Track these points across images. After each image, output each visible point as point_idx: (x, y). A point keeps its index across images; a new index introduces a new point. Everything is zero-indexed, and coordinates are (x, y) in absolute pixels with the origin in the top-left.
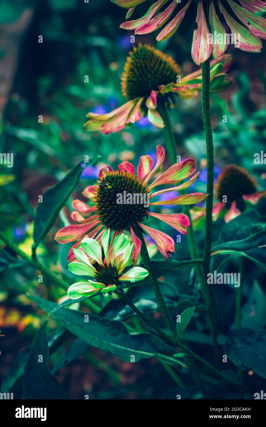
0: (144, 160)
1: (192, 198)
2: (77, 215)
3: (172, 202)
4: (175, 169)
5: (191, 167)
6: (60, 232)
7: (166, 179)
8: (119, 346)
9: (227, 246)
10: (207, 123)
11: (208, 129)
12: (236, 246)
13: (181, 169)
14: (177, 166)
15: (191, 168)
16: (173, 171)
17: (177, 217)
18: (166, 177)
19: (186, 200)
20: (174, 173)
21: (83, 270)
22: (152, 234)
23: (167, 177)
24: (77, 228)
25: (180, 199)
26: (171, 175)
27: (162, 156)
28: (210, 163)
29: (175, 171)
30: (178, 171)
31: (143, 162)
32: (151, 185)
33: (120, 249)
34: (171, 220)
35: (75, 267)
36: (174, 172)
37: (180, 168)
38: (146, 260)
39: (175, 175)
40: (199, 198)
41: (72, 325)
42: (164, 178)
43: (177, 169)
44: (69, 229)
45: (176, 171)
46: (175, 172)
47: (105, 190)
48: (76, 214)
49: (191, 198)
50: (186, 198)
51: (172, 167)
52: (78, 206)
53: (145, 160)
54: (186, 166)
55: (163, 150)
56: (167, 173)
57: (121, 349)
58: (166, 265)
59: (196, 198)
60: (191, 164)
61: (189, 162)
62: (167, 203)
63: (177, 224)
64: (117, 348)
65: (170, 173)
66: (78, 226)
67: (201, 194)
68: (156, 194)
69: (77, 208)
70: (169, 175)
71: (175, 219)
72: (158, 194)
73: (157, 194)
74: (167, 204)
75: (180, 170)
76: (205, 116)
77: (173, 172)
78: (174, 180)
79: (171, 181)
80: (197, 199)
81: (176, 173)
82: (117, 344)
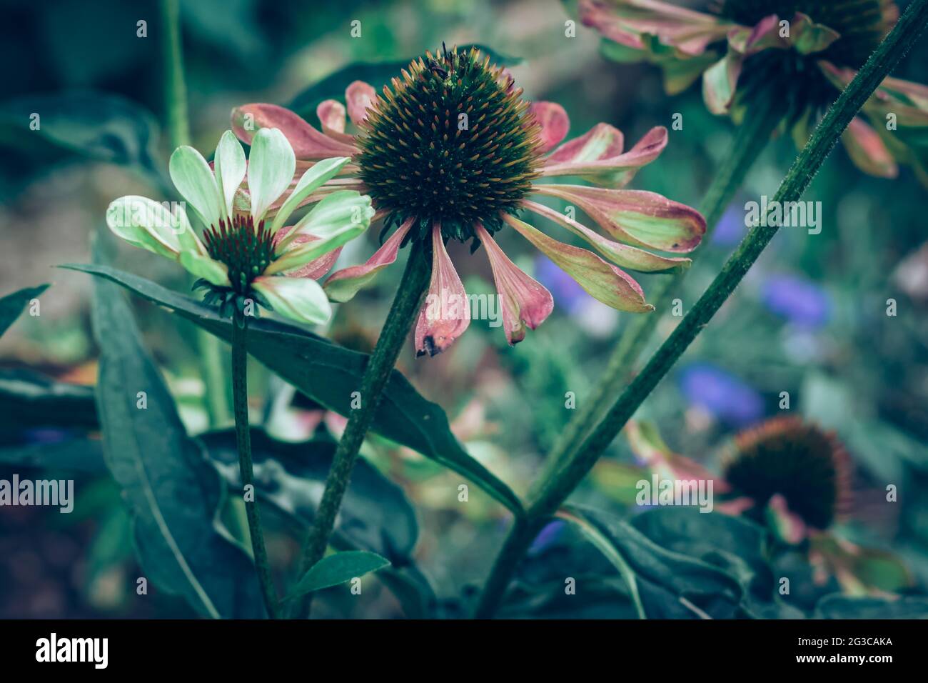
0: (601, 135)
1: (606, 281)
2: (338, 115)
3: (556, 252)
4: (643, 203)
5: (688, 239)
6: (261, 108)
7: (604, 207)
8: (164, 530)
9: (612, 528)
10: (812, 155)
11: (800, 172)
12: (633, 548)
13: (657, 216)
14: (655, 202)
15: (683, 240)
16: (635, 205)
17: (531, 292)
18: (605, 203)
19: (591, 272)
20: (632, 210)
21: (201, 189)
22: (441, 276)
23: (611, 205)
24: (305, 134)
25: (579, 260)
26: (623, 209)
27: (647, 152)
28: (737, 263)
29: (640, 209)
30: (646, 213)
31: (594, 137)
32: (555, 185)
33: (330, 226)
34: (512, 287)
35: (188, 167)
36: (636, 208)
37: (657, 212)
38: (384, 350)
39: (631, 218)
40: (623, 296)
41: (117, 389)
42: (599, 202)
43: (649, 209)
44: (284, 121)
45: (641, 212)
46: (637, 211)
47: (433, 81)
48: (337, 111)
49: (605, 276)
50: (593, 269)
51: (641, 194)
52: (361, 100)
53: (603, 136)
54: (675, 221)
55: (660, 143)
56: (619, 196)
57: (163, 538)
58: (426, 417)
59: (615, 287)
60: (692, 229)
61: (692, 222)
62: (543, 244)
63: (517, 305)
64: (157, 528)
65: (625, 204)
66: (308, 131)
67: (635, 286)
68: (543, 211)
69: (354, 102)
70: (616, 206)
71: (522, 292)
72: (548, 216)
73: (547, 213)
74: (543, 247)
75: (653, 219)
76: (820, 132)
77: (632, 206)
78: (618, 225)
79: (607, 220)
80: (618, 292)
81: (637, 215)
82: (167, 521)
